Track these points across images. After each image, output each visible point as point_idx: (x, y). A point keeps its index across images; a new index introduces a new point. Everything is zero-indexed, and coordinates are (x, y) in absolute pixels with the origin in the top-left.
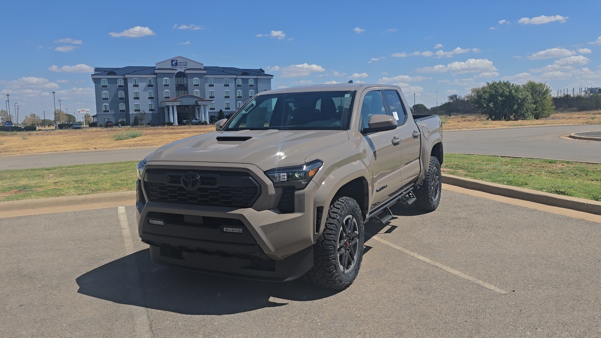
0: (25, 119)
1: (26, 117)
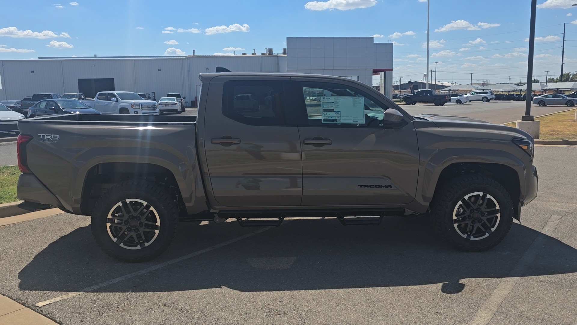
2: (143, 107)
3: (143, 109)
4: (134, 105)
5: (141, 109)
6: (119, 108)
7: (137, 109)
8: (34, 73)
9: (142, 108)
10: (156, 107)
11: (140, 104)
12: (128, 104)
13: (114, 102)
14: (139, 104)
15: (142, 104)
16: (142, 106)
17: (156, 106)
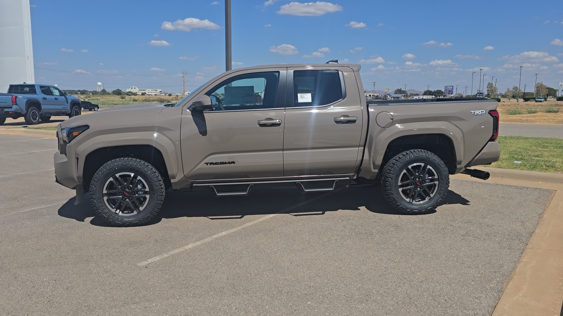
0: (507, 91)
1: (508, 89)
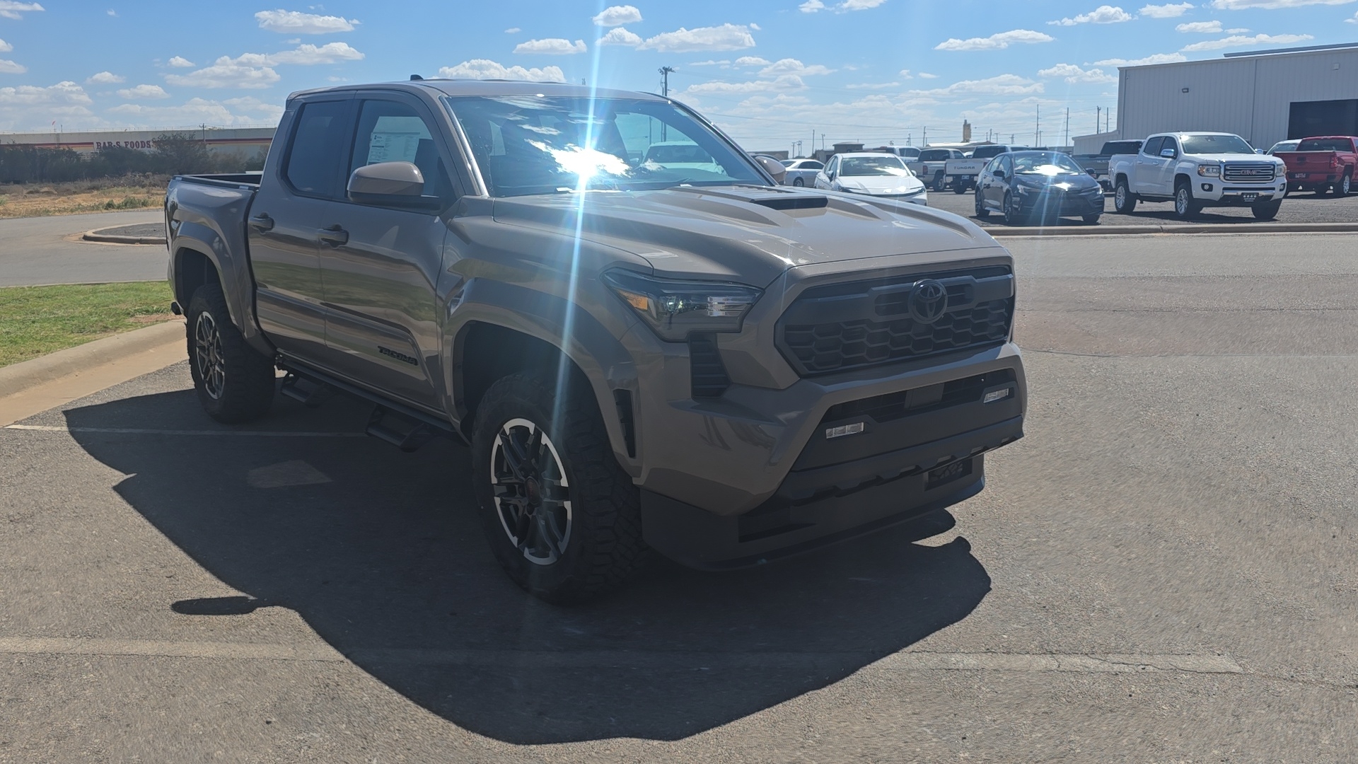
2: (1228, 173)
3: (1228, 178)
4: (1206, 167)
5: (1222, 178)
6: (1175, 173)
7: (1211, 177)
8: (1188, 92)
9: (1225, 175)
10: (1273, 175)
11: (1221, 165)
12: (1190, 165)
13: (1170, 159)
14: (1219, 165)
15: (1228, 164)
16: (1225, 170)
17: (1273, 170)
